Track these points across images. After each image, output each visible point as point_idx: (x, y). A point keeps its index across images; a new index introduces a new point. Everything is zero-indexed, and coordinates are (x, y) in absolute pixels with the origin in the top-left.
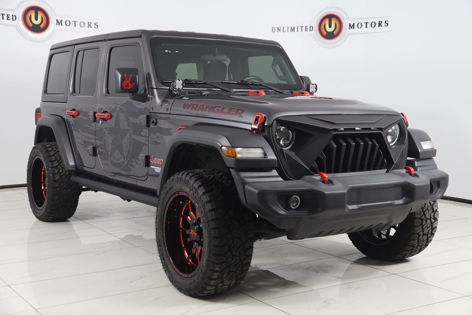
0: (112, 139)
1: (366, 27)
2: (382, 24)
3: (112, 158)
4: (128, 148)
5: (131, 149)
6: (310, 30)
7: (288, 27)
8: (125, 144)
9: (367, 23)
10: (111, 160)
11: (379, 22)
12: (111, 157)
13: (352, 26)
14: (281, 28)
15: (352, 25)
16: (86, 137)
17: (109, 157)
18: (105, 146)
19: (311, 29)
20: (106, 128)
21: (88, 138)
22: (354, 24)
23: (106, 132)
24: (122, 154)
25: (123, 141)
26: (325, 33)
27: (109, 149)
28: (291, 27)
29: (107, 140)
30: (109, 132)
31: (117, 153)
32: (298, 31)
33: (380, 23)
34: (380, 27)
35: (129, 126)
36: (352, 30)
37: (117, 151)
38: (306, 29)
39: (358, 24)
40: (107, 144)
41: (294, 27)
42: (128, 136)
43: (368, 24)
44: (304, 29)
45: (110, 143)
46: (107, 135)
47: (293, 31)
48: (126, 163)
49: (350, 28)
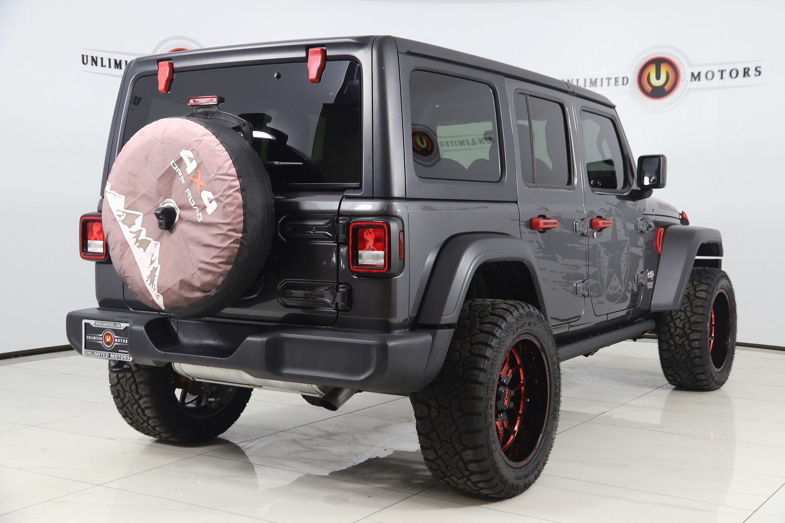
0: (608, 259)
1: (722, 78)
2: (749, 72)
3: (608, 290)
4: (626, 267)
5: (629, 267)
6: (623, 84)
7: (585, 80)
8: (623, 262)
9: (722, 71)
10: (606, 294)
11: (745, 69)
12: (607, 288)
13: (696, 77)
14: (574, 81)
15: (696, 75)
16: (571, 267)
17: (605, 290)
18: (600, 273)
19: (625, 81)
20: (601, 244)
21: (575, 268)
22: (699, 74)
23: (602, 250)
24: (620, 278)
25: (620, 259)
26: (649, 89)
27: (605, 277)
28: (591, 80)
29: (603, 263)
30: (605, 249)
31: (615, 279)
32: (602, 85)
33: (747, 70)
34: (747, 78)
35: (626, 235)
36: (696, 83)
37: (614, 276)
38: (616, 81)
39: (707, 73)
40: (602, 269)
41: (596, 79)
42: (625, 250)
43: (724, 73)
44: (612, 82)
45: (607, 267)
46: (603, 254)
47: (593, 86)
48: (623, 290)
49: (693, 79)
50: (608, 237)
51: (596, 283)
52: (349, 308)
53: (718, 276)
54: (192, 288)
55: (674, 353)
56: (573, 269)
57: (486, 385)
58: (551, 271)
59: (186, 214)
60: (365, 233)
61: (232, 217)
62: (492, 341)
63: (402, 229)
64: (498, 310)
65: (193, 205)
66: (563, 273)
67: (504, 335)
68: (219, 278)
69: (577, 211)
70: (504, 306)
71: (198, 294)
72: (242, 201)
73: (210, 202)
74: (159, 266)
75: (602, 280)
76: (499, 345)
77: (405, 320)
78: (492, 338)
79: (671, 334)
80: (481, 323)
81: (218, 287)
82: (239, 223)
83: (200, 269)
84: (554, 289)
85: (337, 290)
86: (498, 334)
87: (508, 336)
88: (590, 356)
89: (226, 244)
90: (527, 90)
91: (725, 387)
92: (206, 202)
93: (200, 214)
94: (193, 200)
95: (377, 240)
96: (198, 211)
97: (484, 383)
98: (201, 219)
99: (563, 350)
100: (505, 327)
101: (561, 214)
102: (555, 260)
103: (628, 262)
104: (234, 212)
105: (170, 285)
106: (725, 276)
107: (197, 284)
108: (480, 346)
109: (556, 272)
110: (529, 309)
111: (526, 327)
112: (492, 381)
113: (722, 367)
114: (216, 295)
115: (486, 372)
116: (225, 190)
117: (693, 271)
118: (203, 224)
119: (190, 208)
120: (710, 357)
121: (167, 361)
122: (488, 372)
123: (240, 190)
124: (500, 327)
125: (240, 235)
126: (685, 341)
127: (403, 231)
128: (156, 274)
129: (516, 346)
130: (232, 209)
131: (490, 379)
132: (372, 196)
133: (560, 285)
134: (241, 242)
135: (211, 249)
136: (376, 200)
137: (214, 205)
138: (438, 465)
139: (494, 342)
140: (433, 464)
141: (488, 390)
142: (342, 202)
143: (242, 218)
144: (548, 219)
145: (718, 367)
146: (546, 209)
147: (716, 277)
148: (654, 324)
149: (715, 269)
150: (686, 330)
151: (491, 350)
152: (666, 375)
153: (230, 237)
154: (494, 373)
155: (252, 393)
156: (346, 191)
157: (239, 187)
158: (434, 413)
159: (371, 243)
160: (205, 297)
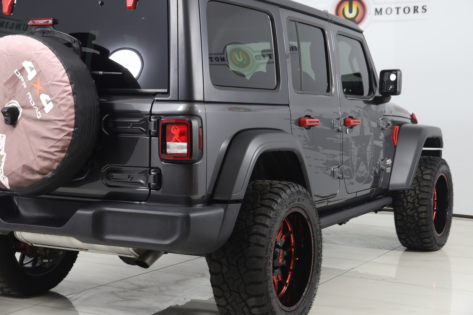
0: (357, 150)
1: (398, 13)
2: (418, 10)
3: (357, 174)
4: (371, 156)
5: (373, 156)
8: (368, 152)
9: (398, 8)
10: (356, 176)
11: (415, 7)
12: (356, 172)
13: (378, 12)
15: (379, 10)
16: (329, 156)
17: (355, 173)
18: (352, 161)
20: (352, 138)
21: (332, 156)
22: (381, 10)
23: (353, 142)
24: (366, 164)
25: (367, 150)
27: (355, 163)
29: (353, 152)
30: (355, 142)
31: (362, 165)
33: (416, 8)
34: (416, 14)
35: (371, 131)
36: (379, 17)
37: (362, 163)
39: (387, 9)
40: (353, 157)
42: (370, 143)
43: (400, 10)
45: (356, 156)
46: (353, 146)
48: (368, 174)
49: (377, 13)
50: (357, 133)
51: (348, 168)
52: (159, 187)
53: (440, 163)
54: (32, 171)
55: (406, 222)
56: (331, 157)
57: (265, 247)
58: (314, 159)
59: (28, 112)
60: (172, 129)
61: (66, 115)
62: (270, 213)
63: (201, 126)
64: (274, 189)
65: (33, 105)
66: (323, 160)
67: (279, 208)
68: (54, 164)
69: (334, 112)
70: (280, 186)
71: (38, 177)
72: (73, 102)
73: (48, 103)
74: (5, 154)
75: (353, 166)
76: (276, 216)
77: (203, 197)
78: (271, 211)
79: (404, 207)
80: (262, 199)
81: (53, 171)
82: (72, 120)
83: (39, 156)
84: (317, 173)
85: (150, 173)
86: (275, 207)
87: (283, 209)
88: (343, 225)
89: (61, 136)
90: (296, 18)
91: (444, 248)
92: (44, 103)
93: (39, 112)
94: (33, 101)
95: (181, 134)
96: (37, 110)
97: (264, 246)
98: (40, 116)
99: (324, 220)
100: (280, 202)
101: (322, 115)
102: (318, 150)
103: (372, 152)
104: (67, 111)
105: (14, 169)
106: (445, 163)
107: (37, 168)
108: (261, 217)
109: (318, 159)
110: (299, 188)
111: (296, 202)
112: (270, 244)
113: (442, 233)
114: (52, 177)
115: (266, 237)
116: (60, 94)
117: (421, 159)
118: (42, 120)
119: (31, 108)
120: (434, 225)
121: (10, 230)
122: (267, 237)
123: (72, 94)
124: (276, 202)
125: (72, 130)
126: (414, 213)
127: (202, 127)
128: (2, 161)
129: (288, 217)
130: (66, 108)
131: (268, 243)
132: (177, 99)
133: (321, 169)
134: (73, 134)
135: (48, 141)
136: (180, 102)
137: (51, 106)
138: (228, 310)
139: (272, 214)
140: (224, 309)
141: (267, 251)
142: (154, 104)
143: (73, 116)
144: (313, 118)
145: (439, 233)
146: (311, 111)
147: (438, 164)
148: (392, 200)
149: (437, 157)
150: (415, 204)
151: (270, 220)
152: (400, 239)
153: (64, 131)
154: (271, 238)
155: (78, 255)
156: (157, 95)
157: (71, 91)
158: (225, 270)
159: (176, 137)
160: (44, 179)
